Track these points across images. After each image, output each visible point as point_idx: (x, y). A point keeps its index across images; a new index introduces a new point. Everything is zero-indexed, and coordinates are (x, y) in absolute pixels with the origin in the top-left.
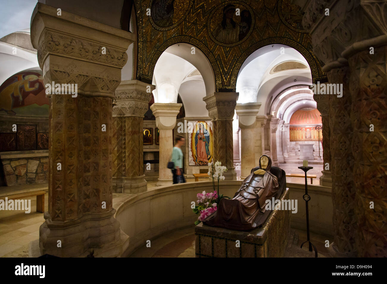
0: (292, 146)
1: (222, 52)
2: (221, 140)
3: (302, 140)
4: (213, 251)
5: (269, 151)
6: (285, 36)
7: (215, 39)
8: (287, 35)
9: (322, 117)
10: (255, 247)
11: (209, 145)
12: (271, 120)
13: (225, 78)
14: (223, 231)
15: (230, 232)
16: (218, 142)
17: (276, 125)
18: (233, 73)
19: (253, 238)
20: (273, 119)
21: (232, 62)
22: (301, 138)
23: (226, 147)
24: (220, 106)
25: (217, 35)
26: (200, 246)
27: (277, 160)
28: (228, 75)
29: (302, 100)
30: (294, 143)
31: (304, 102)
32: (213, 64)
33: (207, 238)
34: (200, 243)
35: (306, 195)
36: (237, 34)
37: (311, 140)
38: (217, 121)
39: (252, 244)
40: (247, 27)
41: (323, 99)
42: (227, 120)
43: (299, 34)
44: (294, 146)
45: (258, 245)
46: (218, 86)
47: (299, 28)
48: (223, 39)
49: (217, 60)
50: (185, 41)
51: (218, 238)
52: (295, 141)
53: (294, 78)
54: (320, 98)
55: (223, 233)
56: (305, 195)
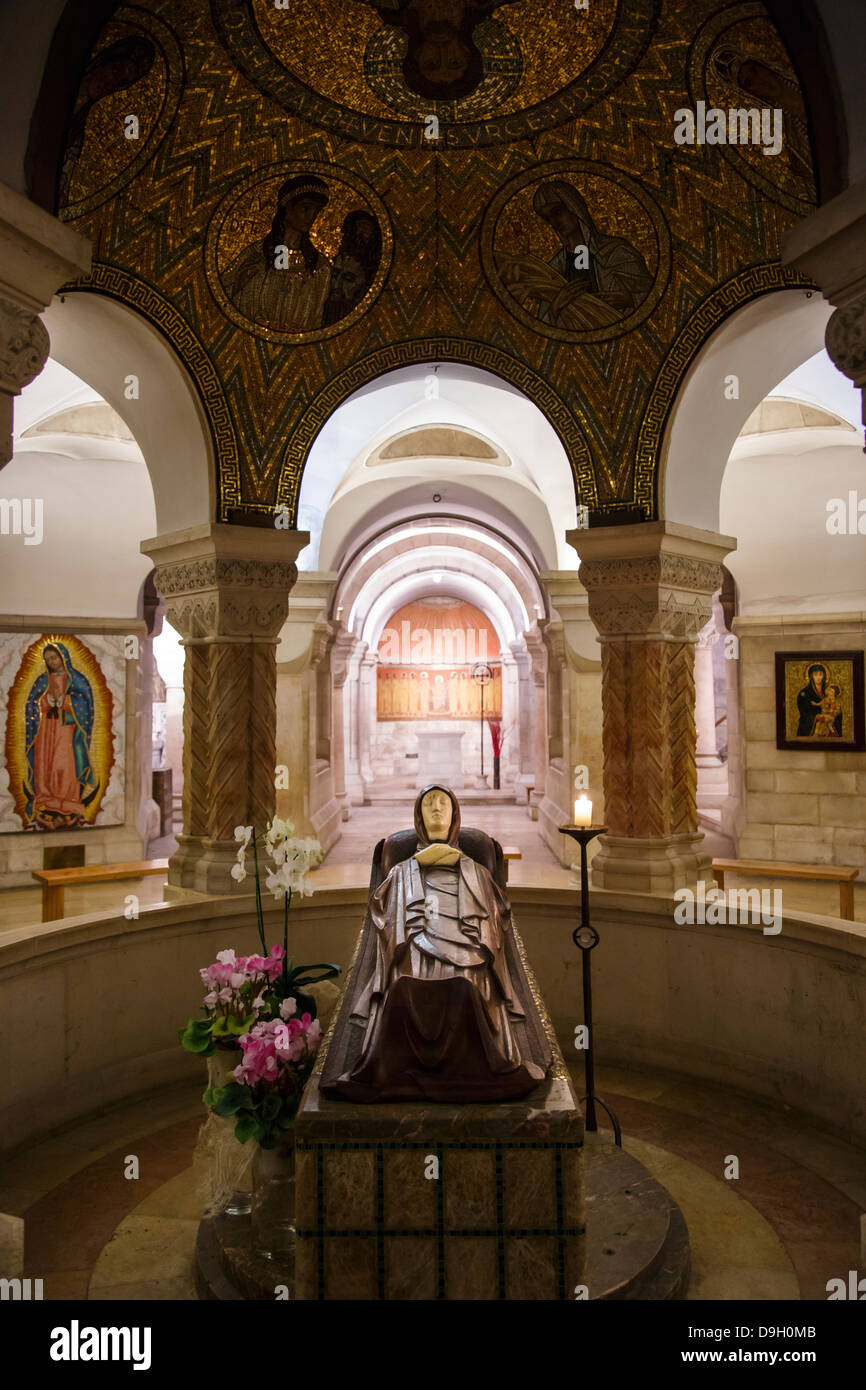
0: (385, 737)
1: (252, 359)
2: (231, 725)
3: (419, 716)
4: (380, 1208)
5: (325, 762)
6: (493, 339)
7: (231, 301)
8: (500, 337)
9: (602, 643)
10: (558, 1158)
11: (89, 741)
12: (338, 641)
13: (257, 468)
14: (425, 1113)
15: (455, 1114)
16: (218, 732)
17: (345, 659)
18: (288, 450)
19: (548, 1121)
20: (342, 636)
21: (287, 406)
22: (413, 709)
23: (251, 751)
24: (231, 581)
25: (239, 288)
26: (320, 1196)
27: (344, 796)
28: (268, 458)
29: (432, 568)
30: (389, 727)
31: (437, 578)
32: (211, 404)
33: (356, 1156)
34: (320, 1183)
35: (585, 930)
36: (316, 298)
37: (449, 717)
38: (213, 646)
39: (546, 1146)
40: (360, 280)
41: (611, 582)
42: (256, 640)
43: (541, 341)
44: (390, 738)
45: (570, 1146)
46: (225, 500)
47: (546, 319)
48: (260, 308)
49: (230, 392)
50: (106, 288)
51: (404, 1146)
52: (395, 719)
53: (436, 490)
54: (600, 577)
55: (428, 1124)
56: (579, 928)
